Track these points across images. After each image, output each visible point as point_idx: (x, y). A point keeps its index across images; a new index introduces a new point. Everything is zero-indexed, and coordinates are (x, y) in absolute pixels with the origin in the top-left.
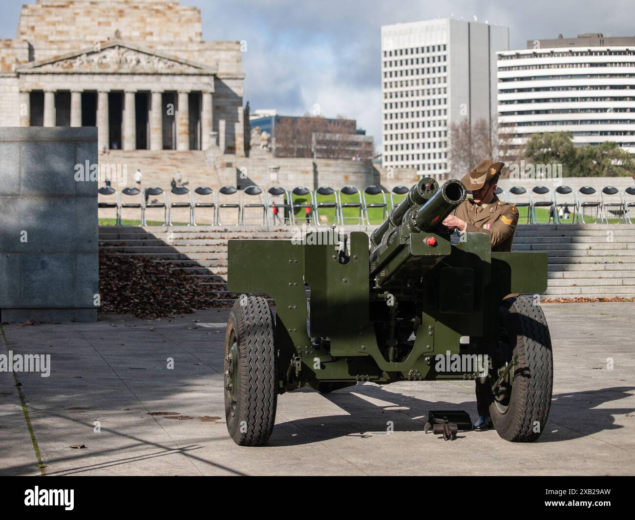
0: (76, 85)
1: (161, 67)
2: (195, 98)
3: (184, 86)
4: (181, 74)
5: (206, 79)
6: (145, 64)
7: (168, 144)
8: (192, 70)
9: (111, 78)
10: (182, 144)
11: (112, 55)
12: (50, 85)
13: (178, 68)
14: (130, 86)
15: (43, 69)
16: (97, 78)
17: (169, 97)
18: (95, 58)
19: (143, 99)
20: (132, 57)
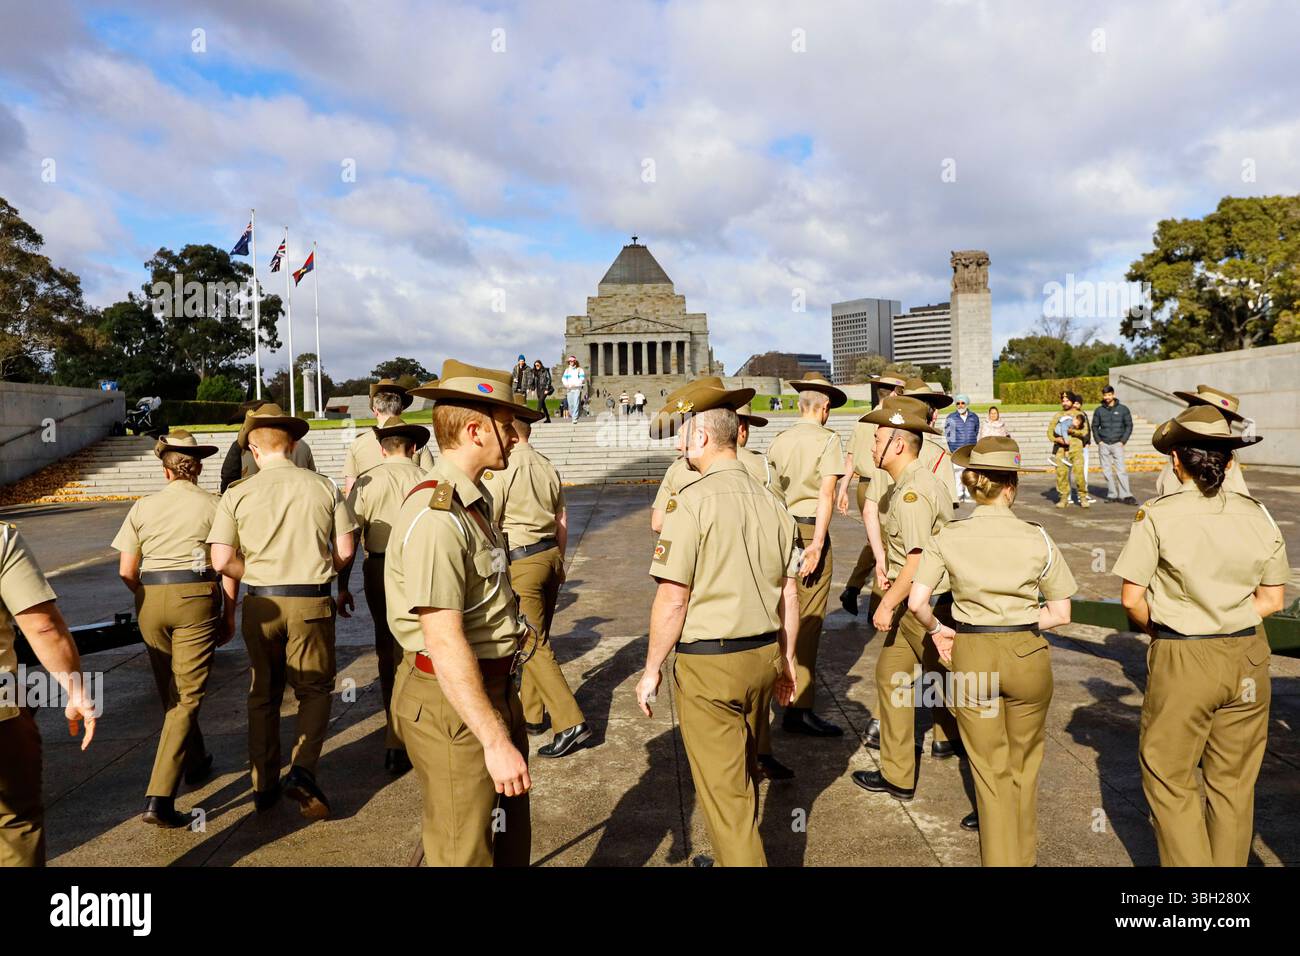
0: (615, 340)
1: (660, 328)
2: (680, 345)
3: (674, 338)
4: (672, 332)
5: (685, 335)
6: (652, 328)
7: (666, 371)
8: (678, 330)
9: (633, 335)
10: (674, 371)
11: (633, 323)
12: (600, 340)
13: (670, 329)
14: (645, 339)
15: (597, 332)
16: (626, 336)
17: (666, 345)
18: (624, 324)
19: (652, 346)
20: (644, 323)
